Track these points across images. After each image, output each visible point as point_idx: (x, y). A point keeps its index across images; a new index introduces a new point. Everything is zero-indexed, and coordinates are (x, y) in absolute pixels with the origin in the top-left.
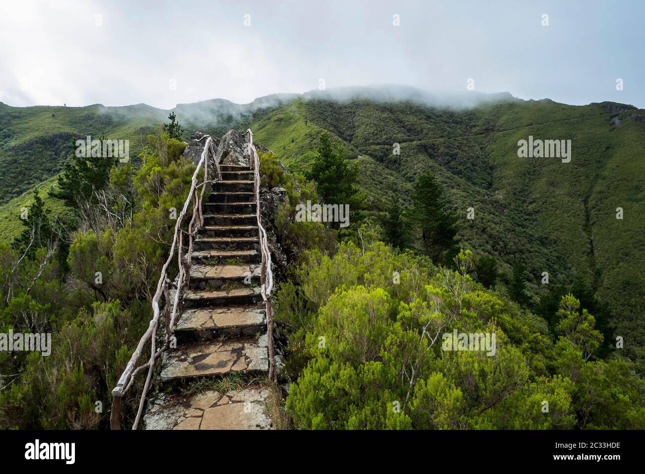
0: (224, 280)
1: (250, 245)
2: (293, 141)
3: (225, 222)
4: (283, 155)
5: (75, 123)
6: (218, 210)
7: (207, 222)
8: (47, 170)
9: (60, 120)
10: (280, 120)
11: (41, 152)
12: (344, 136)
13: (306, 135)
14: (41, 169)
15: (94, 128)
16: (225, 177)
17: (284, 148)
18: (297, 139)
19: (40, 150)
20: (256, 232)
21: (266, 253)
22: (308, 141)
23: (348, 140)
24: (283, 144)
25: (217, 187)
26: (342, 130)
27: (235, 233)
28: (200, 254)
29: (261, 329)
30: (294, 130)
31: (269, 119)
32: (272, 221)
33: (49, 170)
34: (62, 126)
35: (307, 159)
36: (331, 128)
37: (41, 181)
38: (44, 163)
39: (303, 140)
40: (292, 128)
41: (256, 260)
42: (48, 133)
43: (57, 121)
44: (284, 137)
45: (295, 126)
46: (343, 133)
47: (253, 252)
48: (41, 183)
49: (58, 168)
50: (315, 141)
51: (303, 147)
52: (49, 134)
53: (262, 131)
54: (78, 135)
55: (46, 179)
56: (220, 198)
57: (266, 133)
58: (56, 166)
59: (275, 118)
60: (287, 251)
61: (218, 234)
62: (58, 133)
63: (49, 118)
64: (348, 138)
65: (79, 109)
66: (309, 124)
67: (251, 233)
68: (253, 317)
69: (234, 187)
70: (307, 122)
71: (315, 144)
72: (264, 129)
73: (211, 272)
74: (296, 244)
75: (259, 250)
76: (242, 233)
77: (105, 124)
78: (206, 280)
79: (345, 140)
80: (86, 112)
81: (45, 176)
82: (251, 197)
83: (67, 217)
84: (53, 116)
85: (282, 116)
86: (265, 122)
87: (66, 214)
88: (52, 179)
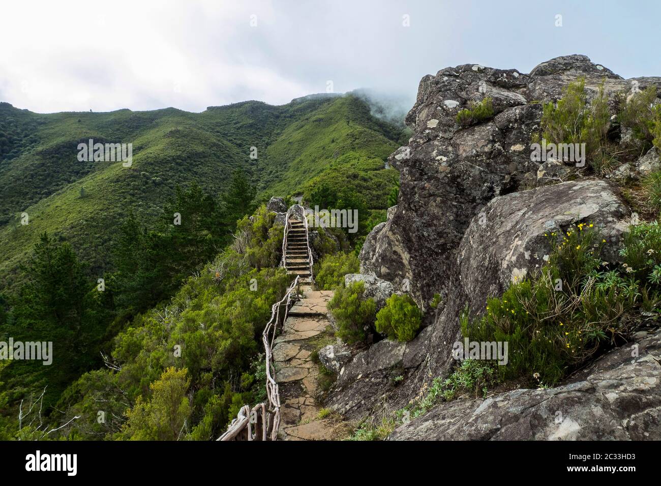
0: (297, 263)
1: (305, 253)
2: (333, 141)
3: (295, 245)
4: (323, 155)
5: (102, 127)
6: (292, 241)
7: (289, 245)
8: (75, 172)
9: (87, 125)
10: (320, 120)
11: (68, 156)
12: (390, 135)
13: (348, 135)
14: (70, 172)
15: (122, 132)
16: (294, 227)
17: (324, 148)
18: (338, 139)
19: (68, 153)
20: (307, 249)
21: (311, 255)
22: (349, 141)
23: (395, 139)
24: (322, 144)
25: (290, 232)
26: (388, 129)
27: (299, 249)
28: (288, 256)
29: (310, 275)
30: (334, 131)
31: (307, 119)
32: (313, 244)
33: (77, 173)
34: (88, 131)
35: (348, 160)
36: (376, 128)
37: (69, 182)
38: (71, 165)
39: (344, 141)
40: (332, 128)
41: (307, 257)
42: (75, 137)
43: (84, 126)
44: (324, 138)
45: (336, 126)
46: (389, 132)
47: (306, 255)
48: (70, 185)
49: (86, 170)
50: (357, 141)
51: (344, 147)
52: (76, 139)
53: (299, 131)
54: (106, 140)
55: (74, 181)
56: (293, 236)
57: (303, 133)
58: (84, 168)
59: (314, 118)
60: (318, 254)
61: (293, 249)
62: (85, 138)
63: (76, 123)
64: (395, 137)
65: (106, 114)
66: (351, 124)
67: (305, 249)
68: (307, 272)
69: (297, 232)
70: (349, 122)
71: (357, 144)
72: (302, 130)
73: (292, 261)
74: (321, 252)
75: (308, 254)
76: (302, 249)
77: (133, 128)
78: (291, 263)
79: (392, 139)
80: (112, 117)
81: (73, 178)
82: (305, 236)
83: (99, 216)
84: (79, 121)
85: (321, 116)
86: (303, 123)
87: (97, 213)
88: (81, 180)
